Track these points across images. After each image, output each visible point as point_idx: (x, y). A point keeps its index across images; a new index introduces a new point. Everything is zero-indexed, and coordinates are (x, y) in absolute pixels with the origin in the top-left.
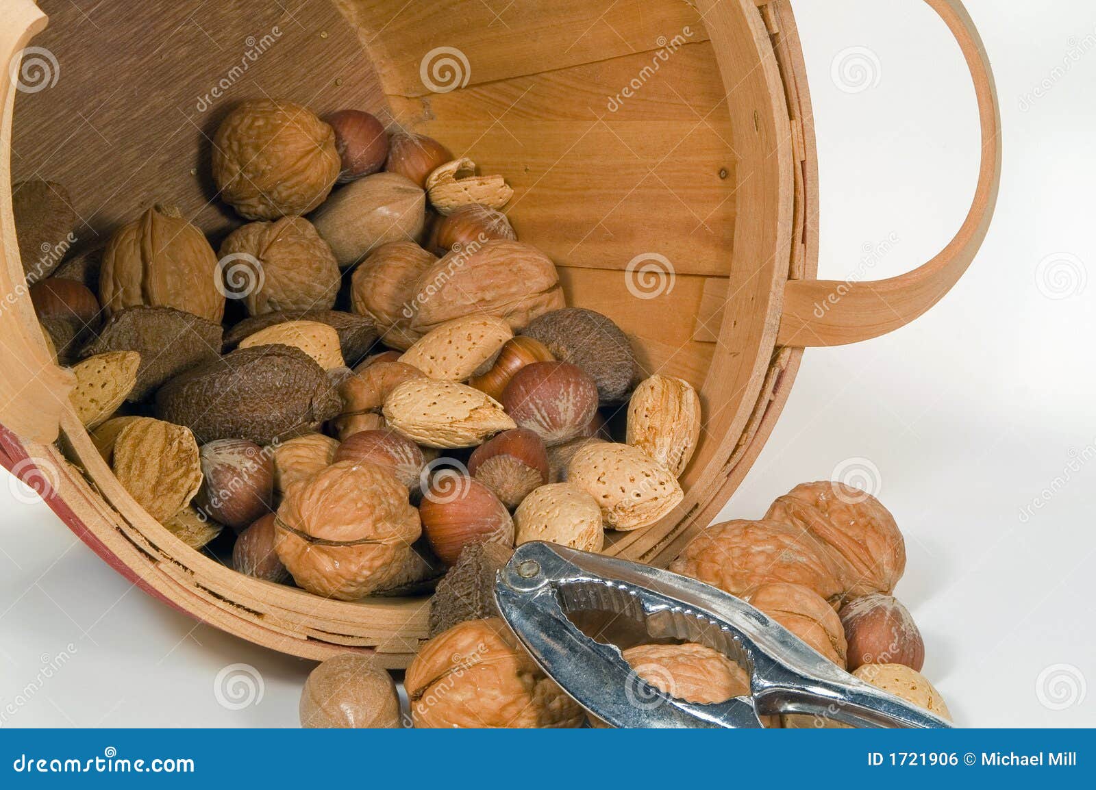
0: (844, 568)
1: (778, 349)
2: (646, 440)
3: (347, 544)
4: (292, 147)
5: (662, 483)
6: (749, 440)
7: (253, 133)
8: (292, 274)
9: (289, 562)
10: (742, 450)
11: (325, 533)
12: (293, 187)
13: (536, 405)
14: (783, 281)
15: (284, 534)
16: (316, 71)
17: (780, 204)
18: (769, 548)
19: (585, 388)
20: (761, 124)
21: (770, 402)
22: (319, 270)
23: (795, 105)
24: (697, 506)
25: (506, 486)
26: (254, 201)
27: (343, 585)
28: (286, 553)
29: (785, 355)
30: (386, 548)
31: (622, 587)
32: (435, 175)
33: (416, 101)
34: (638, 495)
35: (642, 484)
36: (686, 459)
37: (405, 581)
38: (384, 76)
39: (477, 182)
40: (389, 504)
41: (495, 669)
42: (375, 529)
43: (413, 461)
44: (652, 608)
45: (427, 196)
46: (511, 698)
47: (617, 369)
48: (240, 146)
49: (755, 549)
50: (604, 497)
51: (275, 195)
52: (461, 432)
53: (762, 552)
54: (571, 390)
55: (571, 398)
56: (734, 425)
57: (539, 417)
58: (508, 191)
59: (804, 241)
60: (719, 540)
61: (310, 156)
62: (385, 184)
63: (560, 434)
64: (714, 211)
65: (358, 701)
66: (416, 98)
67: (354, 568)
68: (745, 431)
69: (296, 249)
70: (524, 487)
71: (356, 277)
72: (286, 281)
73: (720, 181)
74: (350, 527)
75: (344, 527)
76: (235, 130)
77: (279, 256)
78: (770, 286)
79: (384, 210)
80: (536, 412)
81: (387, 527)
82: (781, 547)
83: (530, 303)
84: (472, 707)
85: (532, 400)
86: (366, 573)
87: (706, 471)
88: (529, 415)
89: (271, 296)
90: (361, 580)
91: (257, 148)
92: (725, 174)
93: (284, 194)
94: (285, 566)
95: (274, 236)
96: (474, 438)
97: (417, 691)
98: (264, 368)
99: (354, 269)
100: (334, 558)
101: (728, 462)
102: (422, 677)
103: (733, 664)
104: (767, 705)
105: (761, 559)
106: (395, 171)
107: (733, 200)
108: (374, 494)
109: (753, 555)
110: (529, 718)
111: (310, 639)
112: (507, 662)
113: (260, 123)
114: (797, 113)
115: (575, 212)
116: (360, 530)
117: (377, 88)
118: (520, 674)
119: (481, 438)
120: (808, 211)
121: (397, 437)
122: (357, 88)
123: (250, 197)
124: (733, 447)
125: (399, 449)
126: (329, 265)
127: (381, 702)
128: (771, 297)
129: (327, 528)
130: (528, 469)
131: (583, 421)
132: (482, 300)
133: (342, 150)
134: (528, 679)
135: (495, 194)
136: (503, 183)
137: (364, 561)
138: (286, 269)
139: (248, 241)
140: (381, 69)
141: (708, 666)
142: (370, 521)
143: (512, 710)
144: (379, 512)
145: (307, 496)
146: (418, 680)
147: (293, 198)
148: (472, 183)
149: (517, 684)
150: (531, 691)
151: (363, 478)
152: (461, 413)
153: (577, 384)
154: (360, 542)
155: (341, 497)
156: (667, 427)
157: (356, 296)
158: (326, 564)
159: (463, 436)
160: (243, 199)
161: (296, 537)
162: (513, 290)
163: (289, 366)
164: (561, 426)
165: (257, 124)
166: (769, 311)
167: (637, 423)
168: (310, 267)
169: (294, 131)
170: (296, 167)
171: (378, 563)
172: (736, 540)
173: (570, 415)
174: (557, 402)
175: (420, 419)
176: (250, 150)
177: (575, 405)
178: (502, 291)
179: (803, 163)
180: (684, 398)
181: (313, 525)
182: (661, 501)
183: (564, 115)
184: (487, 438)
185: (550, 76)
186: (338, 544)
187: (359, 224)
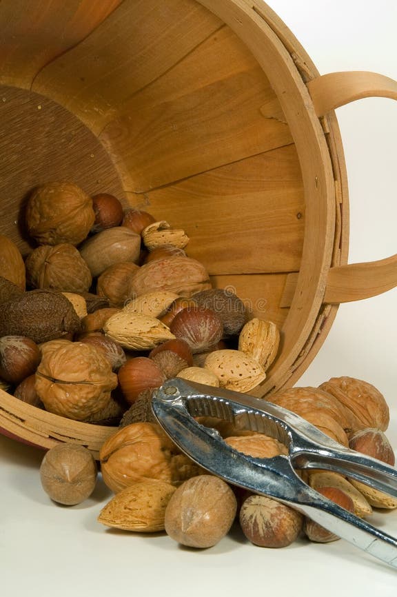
0: (354, 420)
1: (324, 306)
2: (248, 350)
3: (73, 383)
4: (68, 204)
5: (254, 369)
6: (306, 354)
7: (48, 196)
8: (64, 271)
9: (42, 393)
10: (302, 359)
11: (62, 377)
12: (67, 226)
13: (188, 328)
14: (328, 268)
15: (40, 379)
16: (86, 175)
17: (328, 226)
18: (310, 400)
19: (215, 321)
20: (319, 184)
21: (318, 334)
22: (79, 271)
23: (338, 172)
24: (274, 387)
25: (168, 368)
26: (47, 235)
27: (70, 407)
28: (41, 389)
29: (328, 309)
30: (96, 388)
31: (221, 400)
32: (147, 229)
33: (141, 195)
34: (241, 375)
35: (243, 369)
36: (270, 361)
37: (108, 417)
38: (124, 181)
39: (169, 233)
40: (99, 366)
41: (149, 445)
42: (90, 376)
43: (117, 352)
44: (238, 412)
45: (142, 239)
46: (156, 462)
47: (236, 318)
48: (41, 204)
49: (302, 400)
50: (222, 376)
51: (58, 231)
52: (145, 339)
53: (305, 402)
54: (207, 321)
55: (207, 325)
56: (297, 344)
57: (189, 335)
58: (187, 239)
59: (340, 247)
60: (284, 396)
61: (78, 209)
62: (119, 232)
63: (200, 345)
64: (293, 237)
65: (71, 461)
66: (141, 193)
67: (77, 397)
68: (304, 348)
69: (68, 259)
70: (178, 369)
71: (99, 279)
72: (60, 275)
73: (297, 220)
74: (76, 374)
75: (73, 374)
76: (38, 196)
77: (57, 261)
78: (320, 270)
79: (118, 245)
80: (188, 332)
81: (96, 377)
82: (317, 399)
83: (192, 288)
84: (136, 465)
85: (186, 326)
86: (84, 401)
87: (280, 368)
88: (184, 334)
89: (52, 283)
90: (81, 404)
91: (50, 205)
92: (300, 215)
93: (63, 231)
94: (39, 398)
95: (55, 250)
96: (152, 343)
97: (105, 457)
98: (38, 299)
99: (99, 275)
100: (66, 391)
101: (293, 365)
102: (108, 450)
103: (281, 445)
104: (298, 461)
105: (305, 405)
106: (126, 226)
107: (303, 229)
108: (91, 358)
109: (301, 403)
110: (167, 475)
111: (50, 437)
112: (156, 442)
113: (52, 191)
114: (339, 178)
115: (220, 245)
116: (82, 376)
117: (120, 187)
118: (163, 449)
119: (156, 344)
120: (343, 231)
121: (110, 340)
122: (108, 186)
123: (45, 233)
124: (296, 357)
125: (110, 345)
126: (85, 271)
127: (85, 463)
128: (321, 276)
129: (63, 374)
130: (180, 359)
131: (214, 339)
132: (166, 285)
133: (97, 213)
134: (167, 453)
135: (179, 240)
136: (183, 234)
137: (83, 393)
138: (60, 268)
139: (41, 253)
140: (123, 176)
141: (267, 444)
142: (87, 372)
143: (158, 469)
144: (93, 367)
145: (53, 357)
146: (106, 451)
147: (68, 233)
148: (167, 233)
149: (161, 455)
150: (169, 460)
151: (85, 350)
152: (146, 328)
153: (211, 319)
154: (81, 382)
155: (72, 357)
156: (260, 343)
157: (99, 288)
158: (62, 395)
159: (147, 341)
160: (40, 233)
161: (45, 380)
162: (183, 280)
163: (51, 299)
164: (201, 341)
165: (50, 192)
166: (319, 283)
167: (244, 341)
168: (74, 268)
169: (69, 196)
170: (69, 215)
171: (91, 396)
172: (293, 396)
173: (207, 334)
174: (200, 327)
175: (123, 331)
176: (46, 206)
177: (209, 329)
178: (178, 281)
179: (341, 204)
180: (270, 329)
181: (55, 372)
182: (253, 379)
183: (218, 194)
184: (159, 344)
185: (211, 173)
186: (69, 383)
187: (104, 251)
